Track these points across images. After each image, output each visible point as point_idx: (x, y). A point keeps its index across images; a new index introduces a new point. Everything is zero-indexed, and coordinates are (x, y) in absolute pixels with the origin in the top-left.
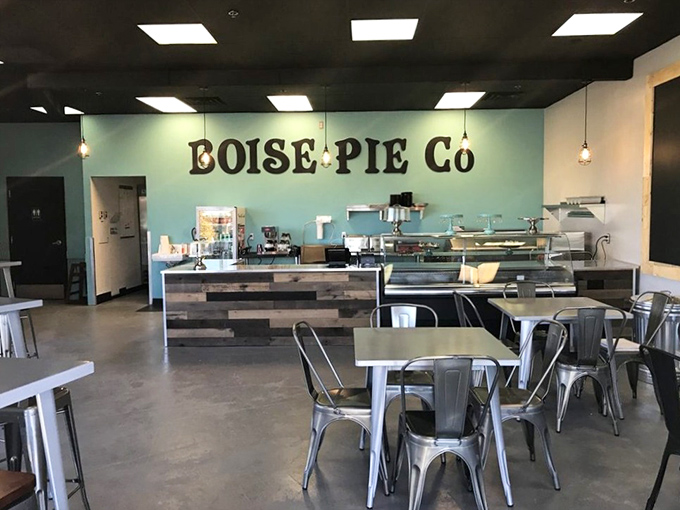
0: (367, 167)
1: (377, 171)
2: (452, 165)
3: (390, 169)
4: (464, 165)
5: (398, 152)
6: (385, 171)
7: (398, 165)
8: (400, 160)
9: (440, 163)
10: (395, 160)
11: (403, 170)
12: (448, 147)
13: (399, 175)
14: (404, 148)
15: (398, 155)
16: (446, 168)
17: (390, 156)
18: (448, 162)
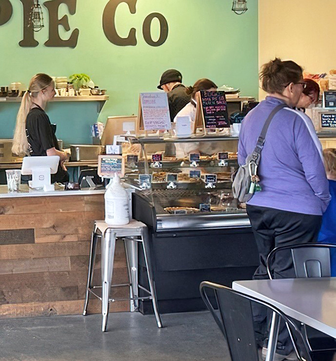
0: (21, 38)
1: (35, 44)
2: (139, 36)
3: (54, 41)
4: (155, 36)
5: (65, 17)
6: (47, 44)
7: (65, 36)
8: (67, 29)
9: (123, 34)
10: (61, 28)
11: (72, 42)
12: (133, 10)
13: (66, 50)
14: (72, 11)
15: (65, 22)
16: (131, 40)
17: (54, 22)
18: (133, 31)
